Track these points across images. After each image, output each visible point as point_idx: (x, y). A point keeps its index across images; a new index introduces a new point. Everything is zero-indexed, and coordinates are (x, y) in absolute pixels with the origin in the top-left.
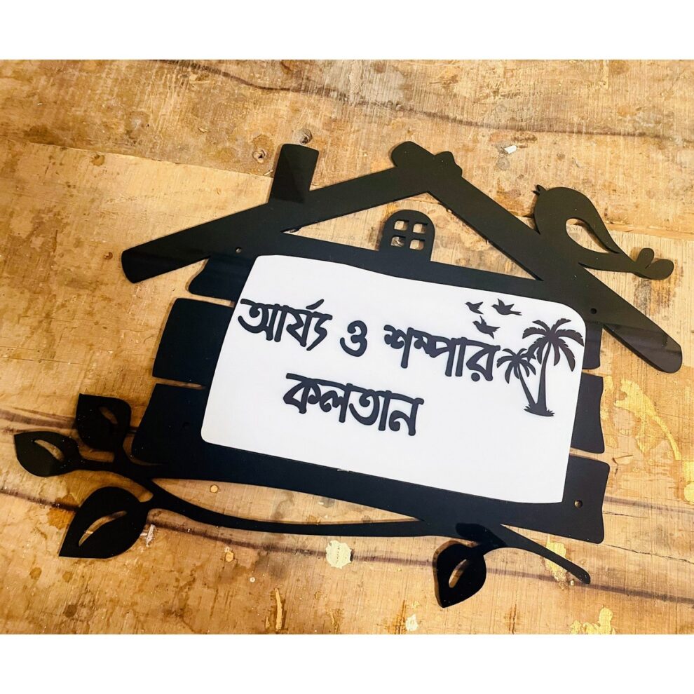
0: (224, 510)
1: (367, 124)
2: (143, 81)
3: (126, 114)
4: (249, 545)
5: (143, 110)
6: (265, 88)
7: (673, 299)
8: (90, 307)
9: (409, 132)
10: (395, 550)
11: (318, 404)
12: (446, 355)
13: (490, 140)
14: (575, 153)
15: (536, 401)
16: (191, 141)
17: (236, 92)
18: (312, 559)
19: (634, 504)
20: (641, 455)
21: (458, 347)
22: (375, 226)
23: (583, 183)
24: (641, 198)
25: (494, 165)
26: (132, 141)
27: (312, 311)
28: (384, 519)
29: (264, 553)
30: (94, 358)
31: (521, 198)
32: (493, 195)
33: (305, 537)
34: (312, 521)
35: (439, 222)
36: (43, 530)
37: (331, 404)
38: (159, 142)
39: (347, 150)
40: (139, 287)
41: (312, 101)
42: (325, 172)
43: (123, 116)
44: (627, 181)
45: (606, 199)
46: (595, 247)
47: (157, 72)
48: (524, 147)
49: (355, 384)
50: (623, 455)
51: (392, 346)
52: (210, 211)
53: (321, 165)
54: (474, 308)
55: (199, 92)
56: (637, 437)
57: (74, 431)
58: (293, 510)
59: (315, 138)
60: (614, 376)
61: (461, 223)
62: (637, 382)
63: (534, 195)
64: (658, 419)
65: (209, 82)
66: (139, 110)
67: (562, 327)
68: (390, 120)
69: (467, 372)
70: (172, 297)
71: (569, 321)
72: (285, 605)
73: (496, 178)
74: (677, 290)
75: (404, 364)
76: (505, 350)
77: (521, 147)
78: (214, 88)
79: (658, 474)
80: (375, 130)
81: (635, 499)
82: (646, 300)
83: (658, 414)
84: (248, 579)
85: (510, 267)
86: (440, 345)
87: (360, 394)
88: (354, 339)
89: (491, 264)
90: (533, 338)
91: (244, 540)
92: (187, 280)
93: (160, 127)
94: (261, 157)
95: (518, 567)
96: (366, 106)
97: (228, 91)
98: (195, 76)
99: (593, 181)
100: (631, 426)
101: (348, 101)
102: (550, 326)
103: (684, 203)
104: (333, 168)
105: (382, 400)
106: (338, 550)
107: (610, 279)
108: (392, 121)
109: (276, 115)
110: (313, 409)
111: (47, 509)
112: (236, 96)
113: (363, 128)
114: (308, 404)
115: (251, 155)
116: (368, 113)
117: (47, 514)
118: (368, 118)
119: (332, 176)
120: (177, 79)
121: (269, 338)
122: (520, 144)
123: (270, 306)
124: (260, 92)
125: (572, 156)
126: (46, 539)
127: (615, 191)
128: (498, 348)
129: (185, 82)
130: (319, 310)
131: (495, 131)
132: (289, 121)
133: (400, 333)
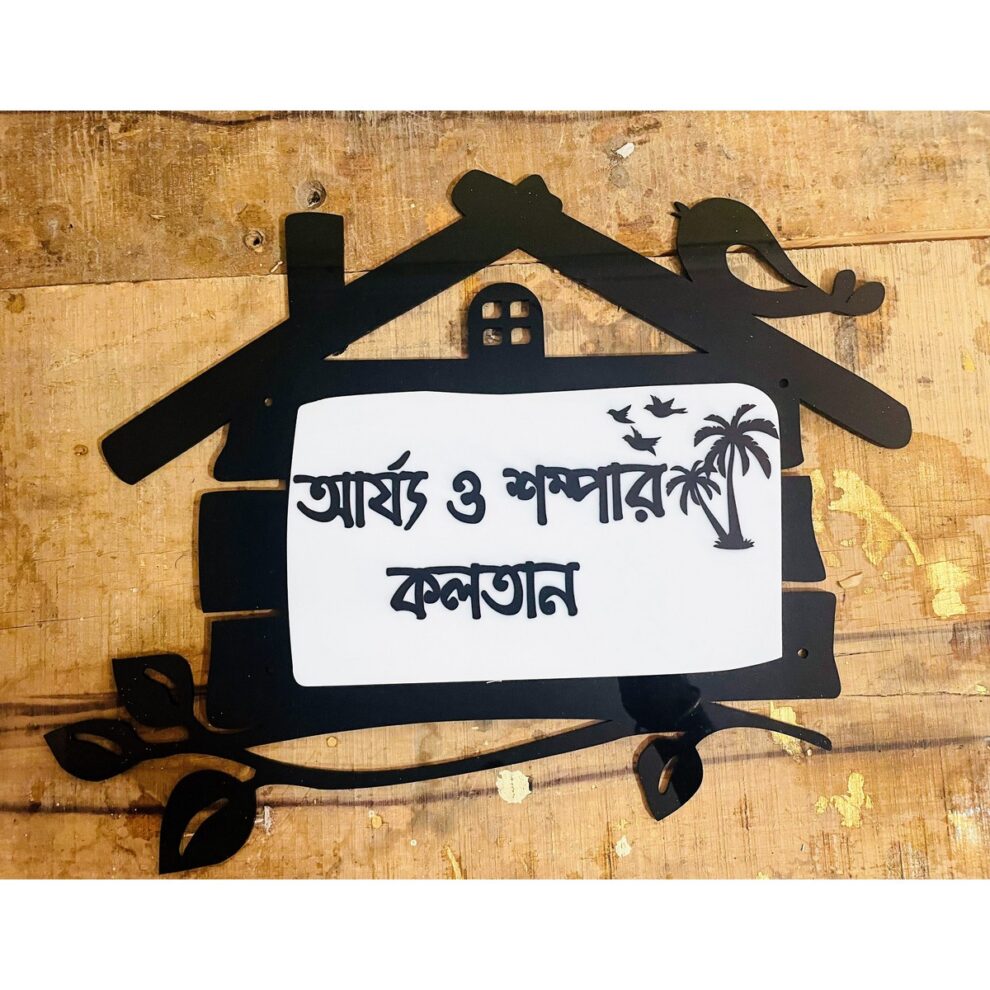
0: (353, 765)
1: (403, 153)
2: (40, 151)
3: (32, 215)
4: (396, 802)
5: (55, 201)
6: (230, 123)
7: (888, 337)
8: (83, 532)
9: (469, 152)
10: (582, 765)
11: (439, 602)
12: (595, 494)
13: (593, 140)
14: (720, 137)
15: (727, 530)
16: (145, 239)
17: (188, 139)
18: (481, 799)
19: (872, 636)
20: (873, 569)
21: (609, 479)
22: (453, 319)
23: (740, 184)
24: (827, 190)
25: (606, 181)
26: (55, 258)
27: (398, 472)
28: (560, 729)
29: (420, 807)
30: (113, 603)
31: (655, 227)
32: (613, 233)
33: (466, 775)
34: (469, 753)
35: (544, 291)
36: (126, 847)
37: (457, 597)
38: (96, 250)
39: (383, 204)
40: (142, 488)
41: (310, 130)
42: (359, 247)
43: (28, 217)
44: (802, 167)
45: (776, 203)
46: (772, 284)
47: (56, 130)
48: (645, 142)
49: (482, 563)
50: (850, 574)
51: (519, 498)
52: (208, 348)
53: (351, 236)
54: (620, 416)
55: (131, 152)
56: (864, 546)
57: (122, 710)
58: (441, 745)
59: (330, 193)
60: (823, 468)
61: (576, 286)
62: (854, 470)
63: (672, 219)
64: (888, 516)
65: (141, 130)
66: (49, 202)
67: (744, 418)
68: (437, 137)
69: (629, 512)
70: (194, 491)
71: (753, 406)
72: (463, 863)
73: (613, 202)
74: (893, 323)
75: (542, 519)
76: (673, 469)
77: (641, 143)
78: (153, 140)
79: (897, 589)
80: (417, 160)
81: (872, 629)
82: (851, 348)
83: (888, 507)
84: (407, 844)
85: (657, 341)
86: (585, 481)
87: (491, 576)
88: (466, 500)
89: (630, 340)
90: (709, 442)
91: (389, 797)
92: (207, 461)
93: (89, 224)
94: (257, 242)
95: (740, 750)
96: (393, 121)
97: (176, 141)
98: (118, 125)
99: (754, 177)
100: (854, 533)
101: (364, 119)
102: (729, 420)
103: (887, 186)
104: (370, 238)
105: (523, 576)
106: (511, 781)
107: (799, 326)
108: (440, 139)
109: (262, 167)
110: (434, 609)
111: (122, 818)
112: (191, 147)
113: (399, 160)
114: (425, 604)
115: (241, 243)
116: (400, 133)
117: (125, 825)
118: (401, 140)
119: (371, 252)
120: (90, 136)
121: (348, 524)
122: (638, 138)
123: (337, 478)
124: (224, 130)
125: (717, 142)
126: (135, 856)
127: (788, 187)
128: (664, 468)
129: (105, 140)
130: (408, 467)
131: (597, 123)
132: (284, 172)
133: (526, 476)
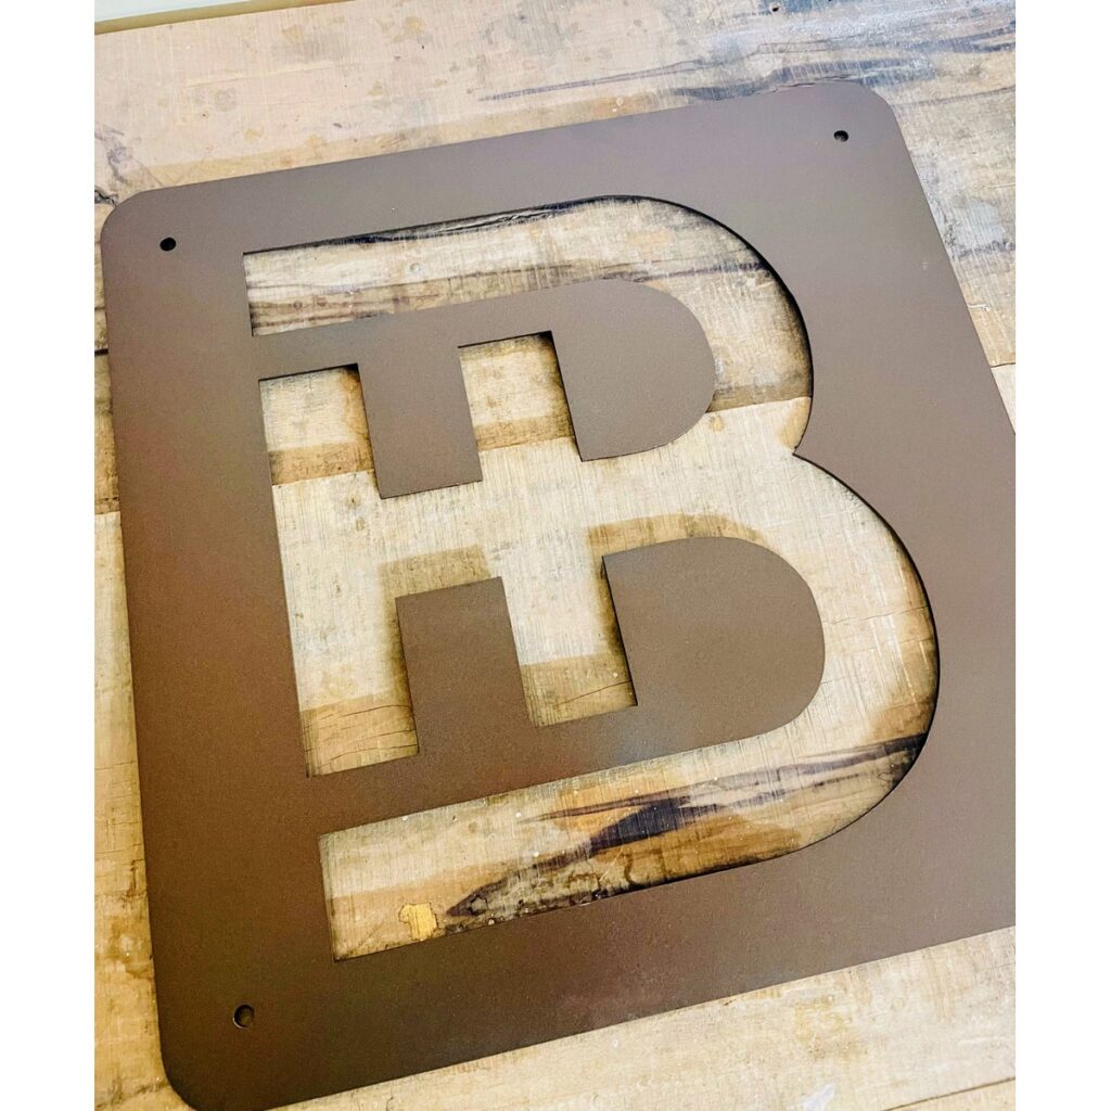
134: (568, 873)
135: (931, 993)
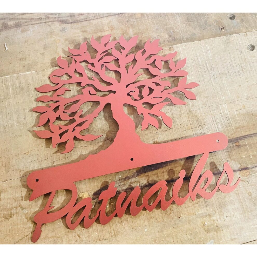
5: (170, 26)
43: (164, 30)
59: (236, 16)
94: (222, 29)
111: (238, 173)
115: (219, 29)
126: (245, 181)
134: (130, 182)
135: (242, 212)
